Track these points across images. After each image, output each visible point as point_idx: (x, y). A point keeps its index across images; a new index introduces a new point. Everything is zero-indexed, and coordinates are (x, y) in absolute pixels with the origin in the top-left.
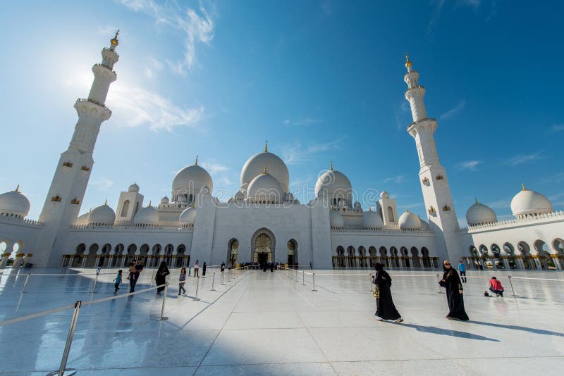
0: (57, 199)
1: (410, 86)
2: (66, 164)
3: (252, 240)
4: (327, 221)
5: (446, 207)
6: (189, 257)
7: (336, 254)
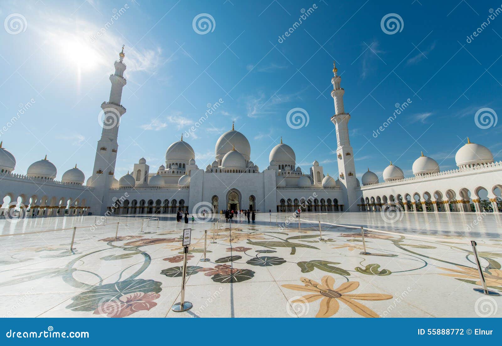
0: (100, 172)
1: (335, 88)
2: (102, 148)
3: (227, 196)
4: (275, 183)
5: (350, 173)
6: (187, 207)
7: (280, 204)
